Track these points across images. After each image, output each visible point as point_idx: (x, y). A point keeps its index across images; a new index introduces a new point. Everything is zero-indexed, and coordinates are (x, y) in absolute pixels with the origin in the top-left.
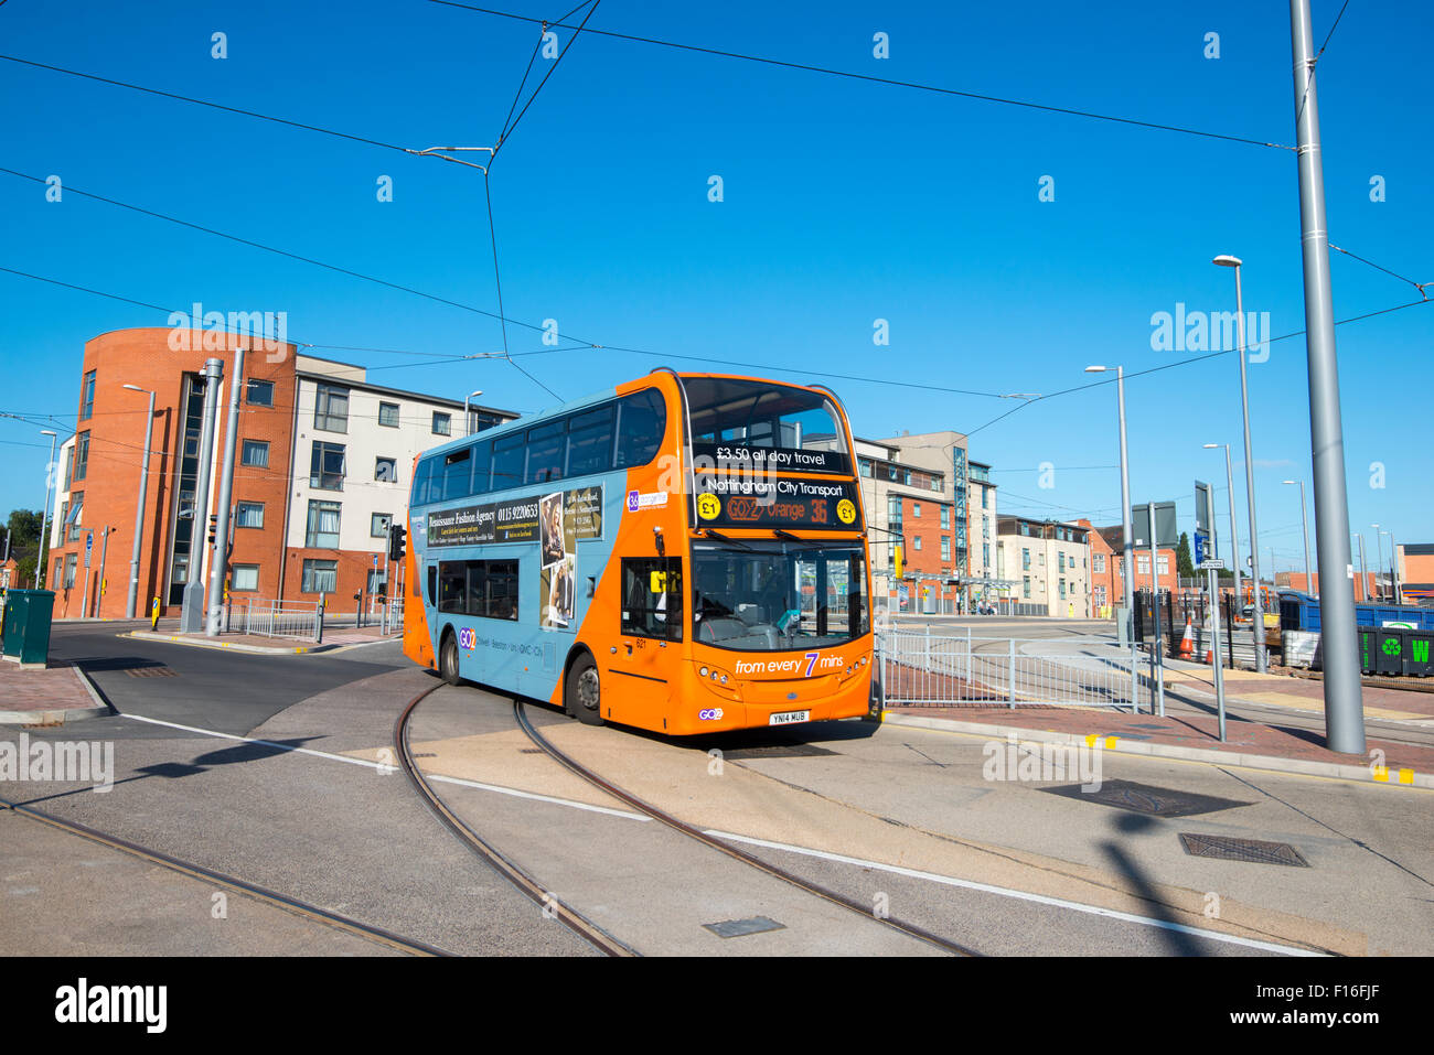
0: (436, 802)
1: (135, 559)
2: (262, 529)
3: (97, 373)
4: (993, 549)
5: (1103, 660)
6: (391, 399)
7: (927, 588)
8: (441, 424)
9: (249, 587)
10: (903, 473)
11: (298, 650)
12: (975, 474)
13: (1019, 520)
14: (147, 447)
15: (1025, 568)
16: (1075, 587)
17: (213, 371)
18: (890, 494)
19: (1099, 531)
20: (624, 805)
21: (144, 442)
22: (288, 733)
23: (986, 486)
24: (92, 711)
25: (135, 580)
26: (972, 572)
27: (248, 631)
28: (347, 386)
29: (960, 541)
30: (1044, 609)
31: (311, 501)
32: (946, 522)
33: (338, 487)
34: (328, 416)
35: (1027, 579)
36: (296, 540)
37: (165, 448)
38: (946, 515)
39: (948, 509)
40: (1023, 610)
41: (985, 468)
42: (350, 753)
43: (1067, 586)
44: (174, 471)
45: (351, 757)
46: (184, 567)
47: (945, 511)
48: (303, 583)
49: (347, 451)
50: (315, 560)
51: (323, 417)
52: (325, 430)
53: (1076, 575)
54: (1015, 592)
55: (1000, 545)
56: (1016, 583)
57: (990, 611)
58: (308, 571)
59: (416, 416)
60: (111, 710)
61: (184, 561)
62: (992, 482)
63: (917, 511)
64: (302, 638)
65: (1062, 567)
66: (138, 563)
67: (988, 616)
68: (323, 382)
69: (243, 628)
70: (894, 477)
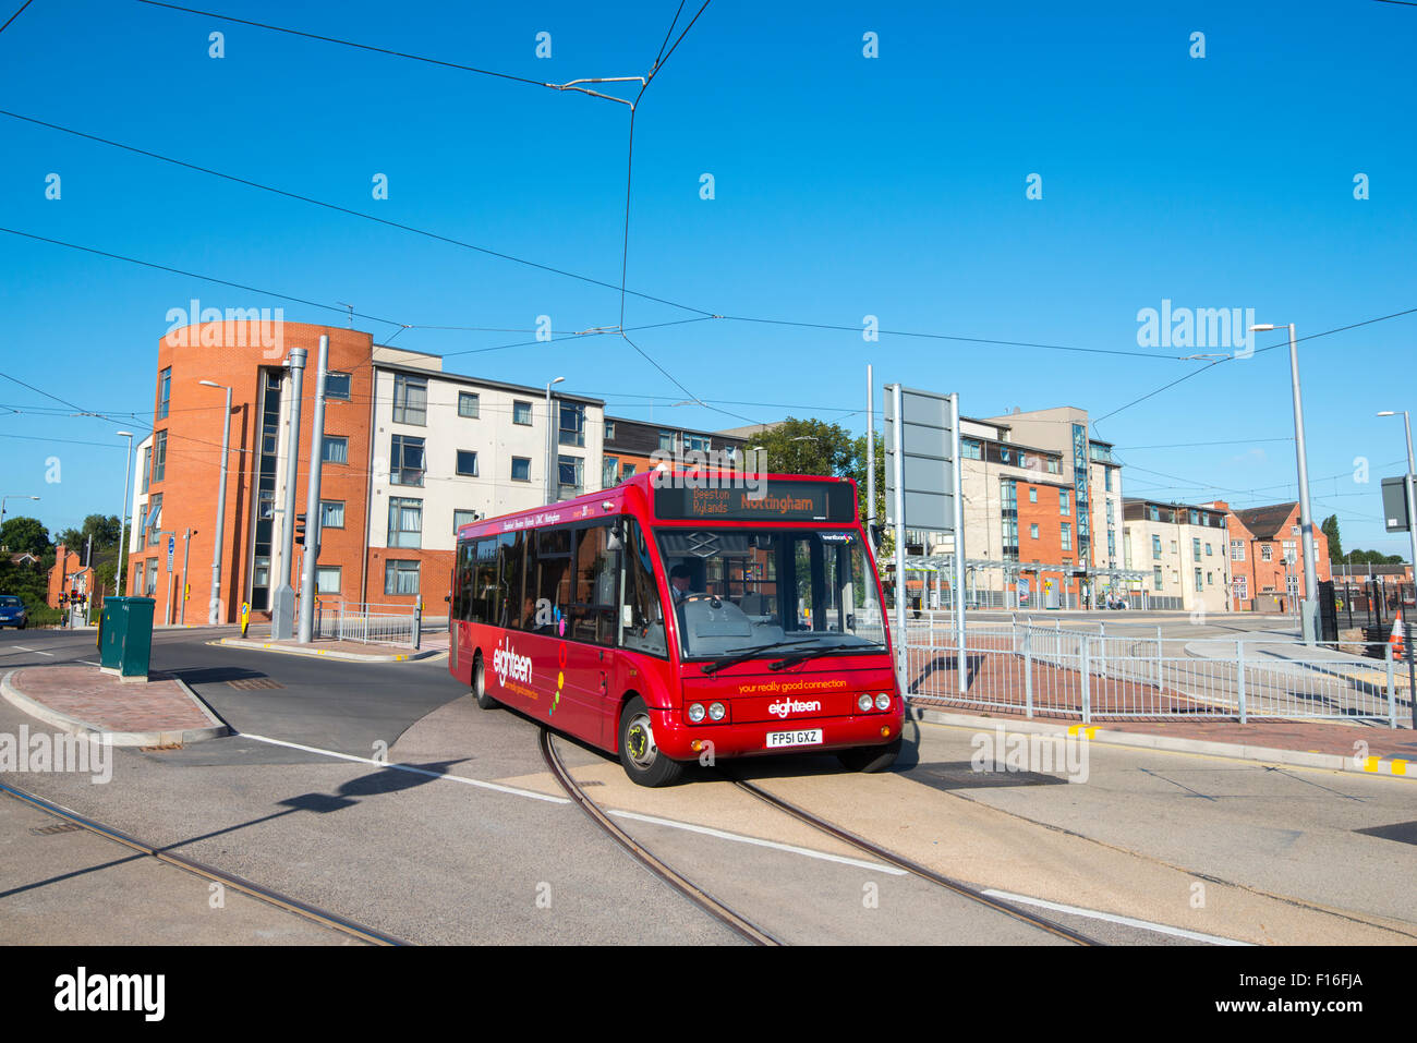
0: (633, 846)
1: (217, 562)
2: (343, 528)
3: (172, 369)
4: (1118, 535)
5: (1301, 664)
6: (470, 387)
7: (1050, 581)
8: (522, 412)
9: (331, 590)
10: (1016, 454)
11: (398, 658)
12: (1095, 453)
13: (1148, 503)
14: (225, 445)
15: (1156, 557)
16: (1213, 577)
17: (297, 362)
18: (1003, 478)
19: (1237, 514)
20: (861, 852)
21: (222, 441)
22: (427, 756)
23: (1109, 467)
24: (211, 731)
25: (217, 585)
26: (1096, 563)
27: (341, 636)
28: (425, 376)
29: (1082, 528)
30: (1177, 602)
31: (392, 498)
32: (1065, 507)
33: (418, 483)
34: (405, 408)
35: (1158, 569)
36: (378, 539)
37: (244, 445)
38: (1066, 500)
39: (1068, 492)
40: (1155, 603)
41: (1107, 447)
42: (504, 781)
43: (1204, 576)
44: (253, 470)
45: (510, 786)
46: (266, 570)
47: (1064, 494)
48: (386, 585)
49: (427, 444)
50: (401, 561)
51: (402, 409)
52: (403, 422)
53: (1214, 563)
54: (1148, 583)
55: (1127, 532)
56: (1149, 573)
57: (1120, 606)
58: (391, 572)
59: (497, 405)
60: (228, 731)
61: (265, 564)
62: (1115, 461)
63: (1033, 496)
64: (399, 644)
65: (1197, 554)
66: (220, 567)
67: (1118, 611)
68: (400, 372)
69: (335, 633)
70: (1006, 458)
